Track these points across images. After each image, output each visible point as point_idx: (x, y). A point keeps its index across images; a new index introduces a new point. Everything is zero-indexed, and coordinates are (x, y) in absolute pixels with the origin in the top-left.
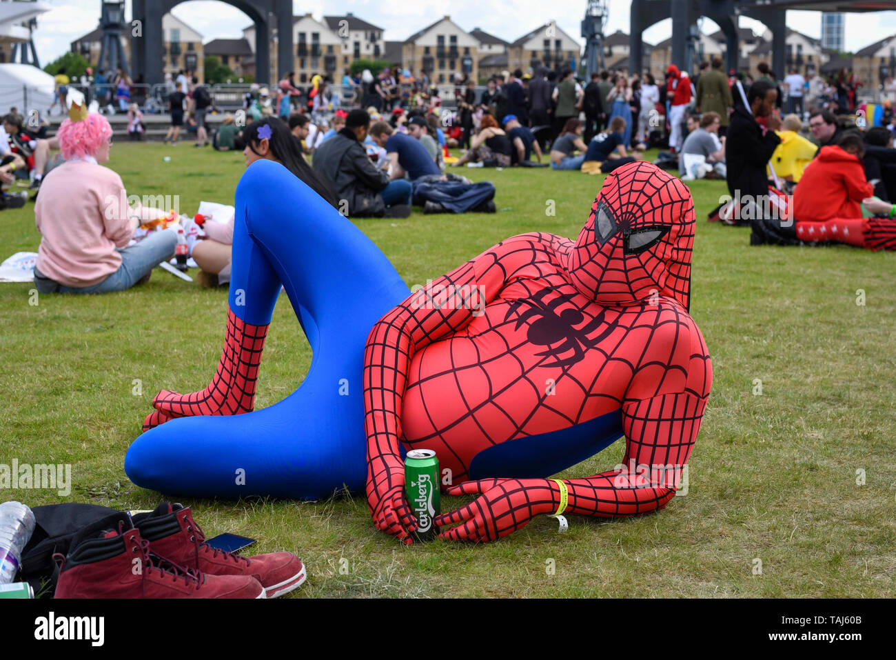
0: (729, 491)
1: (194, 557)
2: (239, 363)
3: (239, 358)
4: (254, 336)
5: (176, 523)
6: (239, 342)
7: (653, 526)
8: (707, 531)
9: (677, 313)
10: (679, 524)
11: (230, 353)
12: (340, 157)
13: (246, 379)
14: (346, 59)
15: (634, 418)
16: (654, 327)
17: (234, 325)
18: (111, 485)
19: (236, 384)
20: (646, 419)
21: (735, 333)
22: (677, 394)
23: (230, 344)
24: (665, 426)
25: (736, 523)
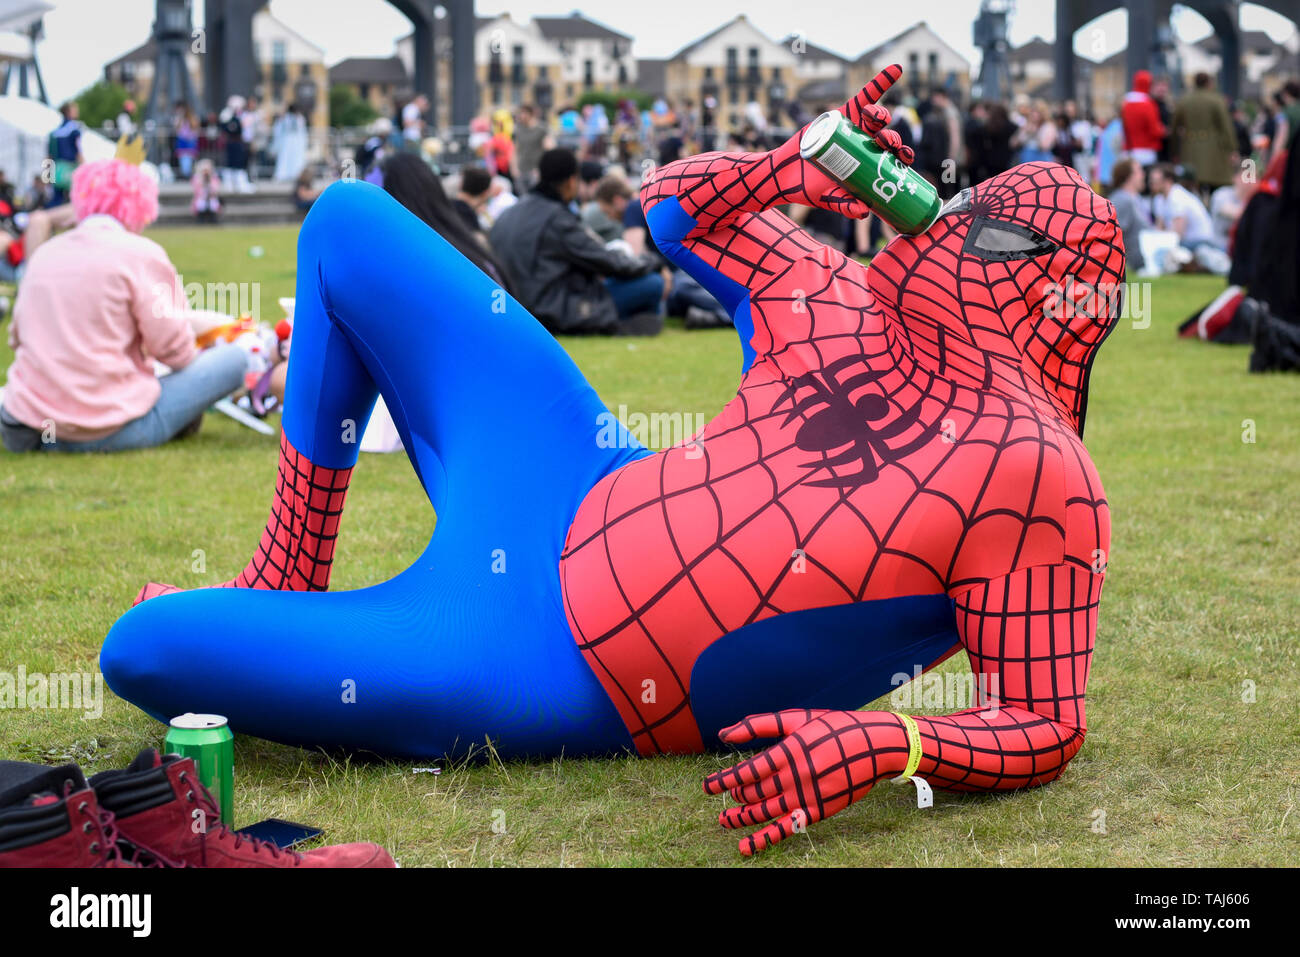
0: (1177, 751)
1: (198, 848)
2: (303, 534)
3: (304, 525)
4: (328, 486)
5: (165, 786)
6: (303, 497)
7: (1034, 808)
8: (1132, 815)
9: (1040, 425)
10: (1081, 806)
11: (286, 517)
12: (537, 232)
13: (316, 561)
14: (570, 89)
15: (983, 614)
16: (1001, 447)
17: (295, 468)
18: (83, 746)
19: (299, 571)
20: (1004, 615)
21: (1209, 506)
22: (1051, 568)
23: (286, 500)
24: (1040, 624)
25: (1183, 802)
